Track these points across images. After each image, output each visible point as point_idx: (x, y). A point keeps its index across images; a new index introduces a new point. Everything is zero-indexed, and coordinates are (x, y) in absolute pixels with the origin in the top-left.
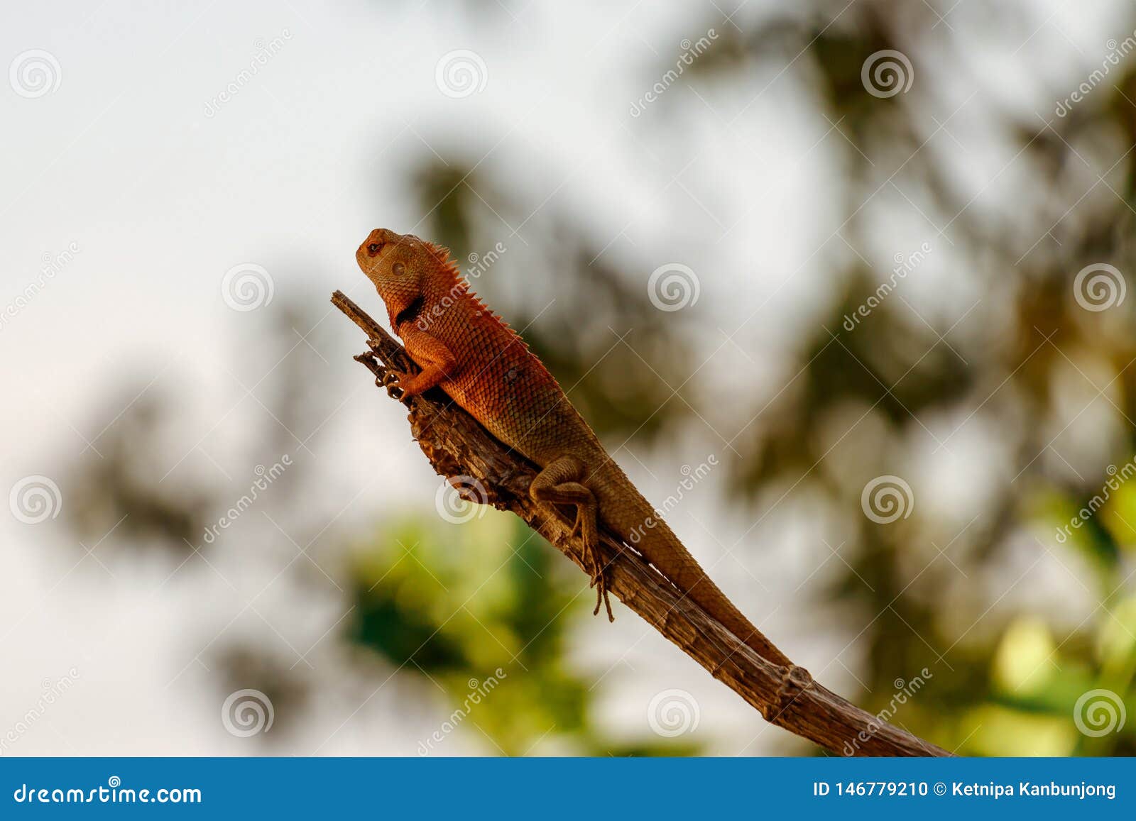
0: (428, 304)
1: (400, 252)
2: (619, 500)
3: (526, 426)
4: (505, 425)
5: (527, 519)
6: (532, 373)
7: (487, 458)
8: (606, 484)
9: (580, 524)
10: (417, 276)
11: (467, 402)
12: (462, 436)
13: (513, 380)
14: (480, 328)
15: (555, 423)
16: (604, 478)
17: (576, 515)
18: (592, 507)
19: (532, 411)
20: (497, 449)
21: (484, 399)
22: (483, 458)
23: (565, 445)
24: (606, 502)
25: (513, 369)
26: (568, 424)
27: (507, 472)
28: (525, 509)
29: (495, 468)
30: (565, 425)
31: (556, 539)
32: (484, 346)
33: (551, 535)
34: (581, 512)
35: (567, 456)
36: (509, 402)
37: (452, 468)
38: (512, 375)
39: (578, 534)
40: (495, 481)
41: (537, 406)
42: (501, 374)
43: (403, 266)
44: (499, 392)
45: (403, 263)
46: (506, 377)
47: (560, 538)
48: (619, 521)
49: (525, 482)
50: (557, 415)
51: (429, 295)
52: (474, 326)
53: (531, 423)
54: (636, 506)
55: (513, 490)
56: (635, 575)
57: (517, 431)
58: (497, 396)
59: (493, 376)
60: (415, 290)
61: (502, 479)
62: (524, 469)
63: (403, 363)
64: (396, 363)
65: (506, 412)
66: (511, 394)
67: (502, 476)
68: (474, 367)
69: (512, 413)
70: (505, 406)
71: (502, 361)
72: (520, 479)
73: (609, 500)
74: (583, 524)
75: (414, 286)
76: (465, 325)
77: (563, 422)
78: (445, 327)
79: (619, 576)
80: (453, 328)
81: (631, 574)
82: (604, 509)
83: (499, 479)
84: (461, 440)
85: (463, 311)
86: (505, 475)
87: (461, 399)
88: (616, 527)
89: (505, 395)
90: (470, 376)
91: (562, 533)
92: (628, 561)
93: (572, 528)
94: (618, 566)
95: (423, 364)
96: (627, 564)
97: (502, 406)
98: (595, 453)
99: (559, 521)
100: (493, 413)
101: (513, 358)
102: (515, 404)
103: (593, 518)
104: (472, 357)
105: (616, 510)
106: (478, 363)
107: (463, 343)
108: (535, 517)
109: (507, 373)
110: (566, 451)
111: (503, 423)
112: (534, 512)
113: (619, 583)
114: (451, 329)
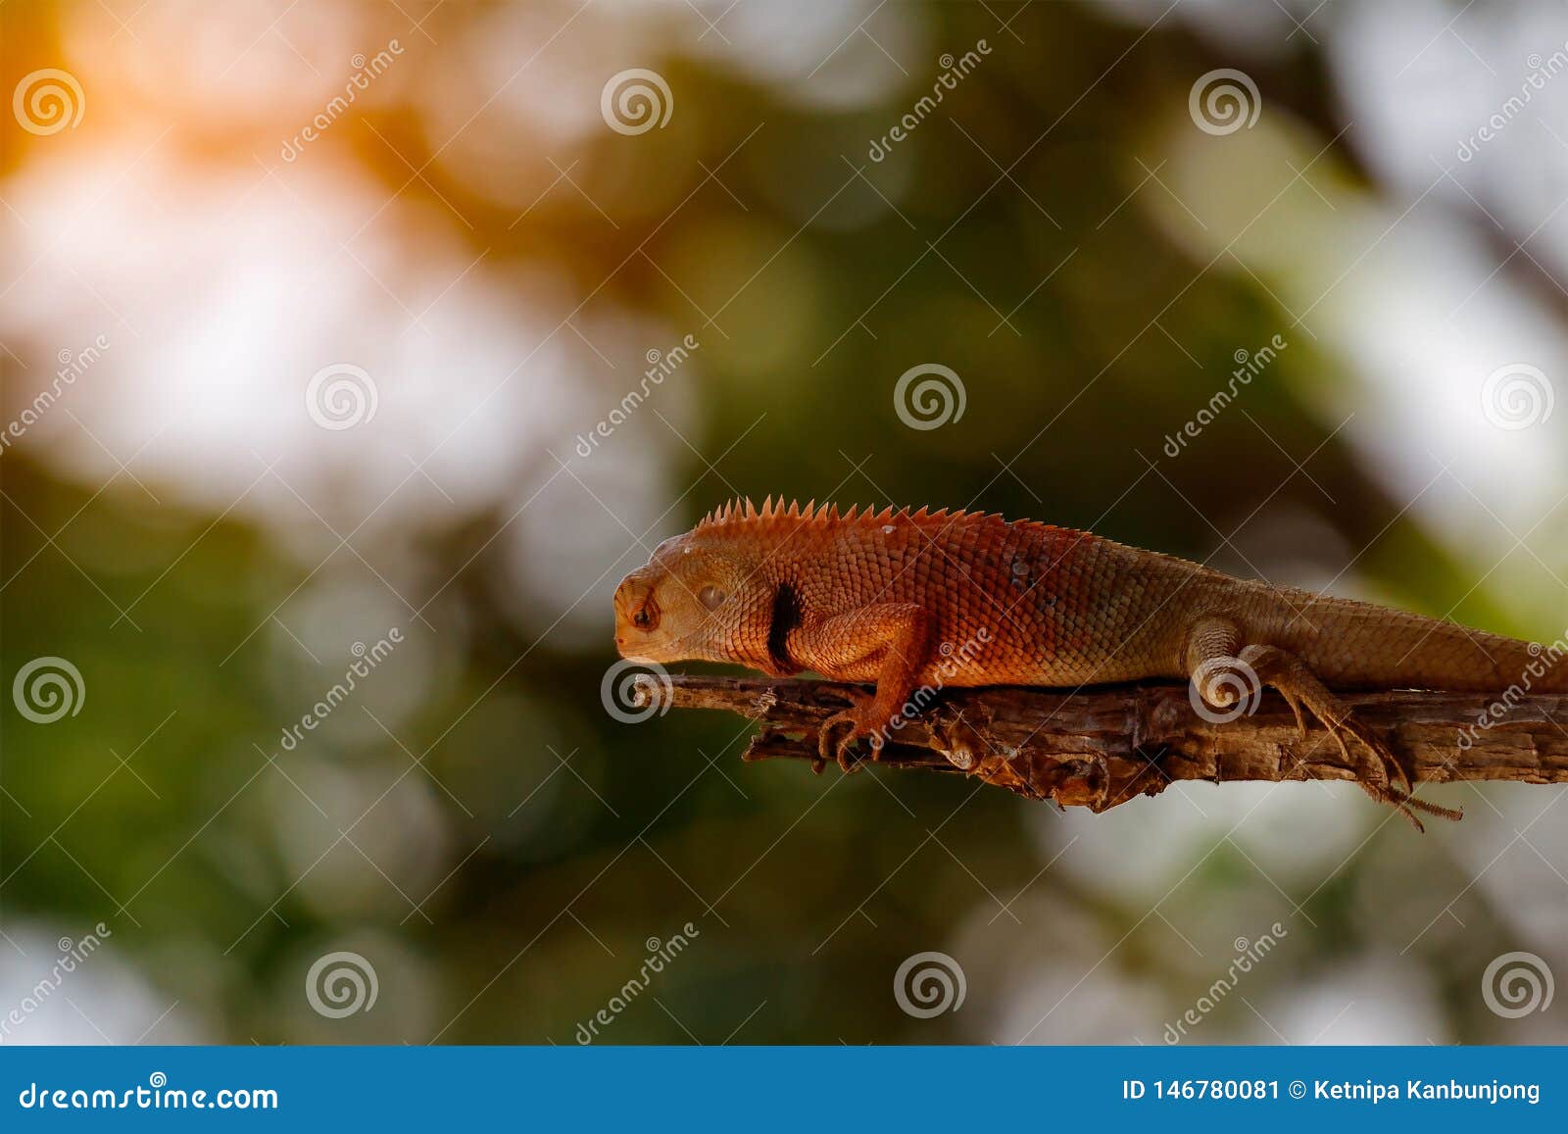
0: (800, 582)
1: (685, 576)
2: (1324, 626)
3: (1107, 627)
4: (1074, 653)
5: (1208, 773)
6: (1045, 547)
7: (1082, 724)
8: (1286, 619)
9: (1303, 707)
10: (745, 575)
11: (985, 669)
12: (1018, 723)
13: (1030, 575)
14: (910, 545)
15: (1140, 589)
16: (1275, 613)
17: (1283, 701)
18: (1296, 667)
19: (1097, 598)
20: (1085, 700)
21: (1010, 641)
22: (1076, 729)
23: (1180, 612)
24: (1310, 646)
25: (1014, 561)
26: (1160, 578)
27: (1129, 721)
28: (1194, 759)
29: (1106, 728)
30: (1156, 582)
31: (1276, 767)
32: (941, 564)
33: (1263, 768)
34: (1287, 687)
35: (1199, 623)
36: (1051, 611)
37: (1053, 772)
38: (1020, 570)
39: (1312, 723)
40: (1123, 749)
41: (1096, 585)
42: (1005, 582)
43: (711, 588)
44: (1025, 611)
45: (707, 584)
46: (1015, 580)
47: (1281, 758)
48: (1348, 657)
49: (1168, 712)
50: (1133, 575)
51: (788, 571)
52: (898, 549)
53: (1109, 616)
54: (1353, 618)
55: (1161, 739)
56: (1439, 717)
57: (1100, 645)
58: (1027, 619)
59: (995, 597)
60: (760, 593)
61: (1131, 736)
62: (1150, 695)
63: (835, 697)
64: (825, 704)
65: (1062, 630)
66: (1045, 597)
67: (1126, 732)
68: (955, 607)
69: (1071, 624)
70: (1052, 624)
71: (990, 563)
72: (1157, 713)
73: (1310, 639)
74: (1306, 700)
75: (754, 590)
76: (885, 560)
77: (1149, 579)
78: (858, 587)
79: (1416, 740)
80: (871, 579)
81: (1432, 721)
82: (1313, 659)
83: (1128, 739)
84: (1020, 731)
85: (862, 543)
86: (1130, 725)
87: (972, 672)
88: (1352, 671)
89: (1037, 607)
90: (958, 624)
91: (1280, 746)
92: (1411, 706)
93: (1294, 724)
94: (1405, 724)
95: (869, 671)
96: (1414, 711)
97: (1047, 627)
98: (1230, 589)
99: (1264, 732)
100: (1042, 649)
101: (999, 546)
102: (1063, 607)
103: (1313, 682)
104: (938, 594)
105: (1331, 647)
106: (955, 596)
107: (906, 587)
108: (1218, 758)
109: (1012, 572)
110: (1190, 618)
111: (1068, 652)
112: (1211, 752)
113: (1424, 751)
114: (868, 583)
